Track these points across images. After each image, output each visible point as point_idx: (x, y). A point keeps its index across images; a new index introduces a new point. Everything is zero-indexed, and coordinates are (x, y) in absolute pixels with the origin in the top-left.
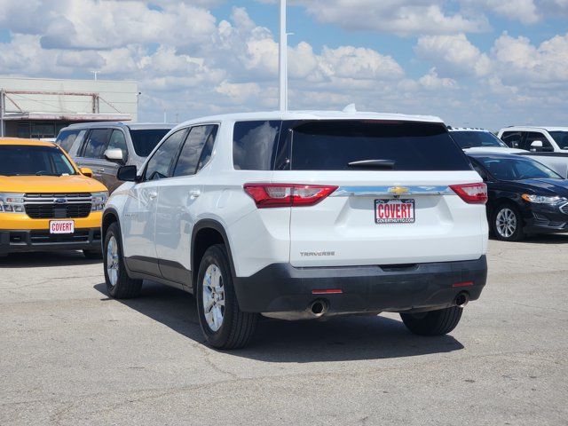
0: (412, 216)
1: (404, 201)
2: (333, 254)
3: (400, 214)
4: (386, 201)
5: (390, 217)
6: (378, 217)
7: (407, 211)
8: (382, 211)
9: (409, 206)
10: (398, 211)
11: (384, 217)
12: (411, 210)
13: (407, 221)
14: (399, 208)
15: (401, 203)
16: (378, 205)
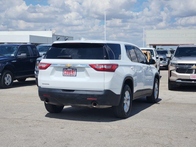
0: (75, 74)
1: (73, 69)
2: (49, 84)
3: (71, 73)
4: (67, 69)
5: (68, 74)
6: (64, 74)
7: (74, 72)
8: (65, 72)
9: (74, 71)
10: (71, 72)
11: (66, 74)
12: (75, 72)
13: (73, 76)
14: (71, 71)
15: (72, 70)
16: (64, 70)
